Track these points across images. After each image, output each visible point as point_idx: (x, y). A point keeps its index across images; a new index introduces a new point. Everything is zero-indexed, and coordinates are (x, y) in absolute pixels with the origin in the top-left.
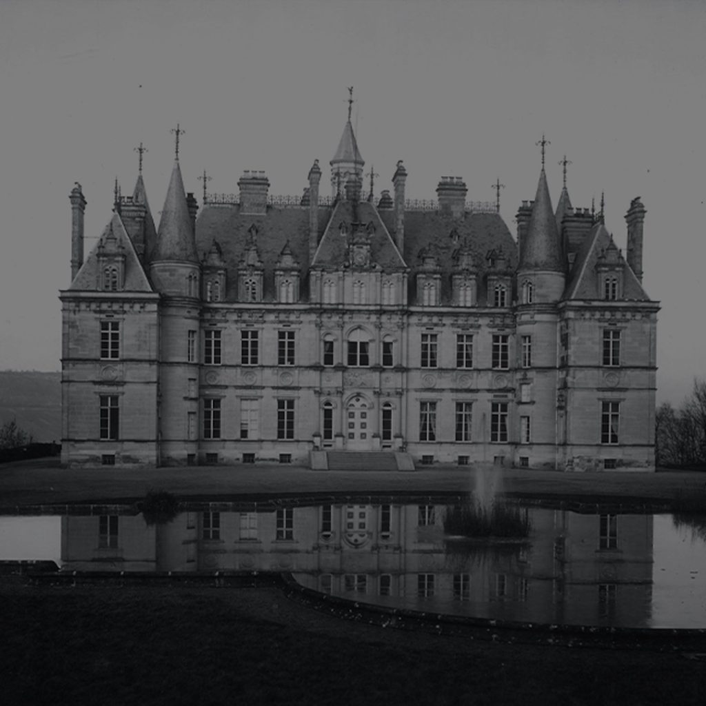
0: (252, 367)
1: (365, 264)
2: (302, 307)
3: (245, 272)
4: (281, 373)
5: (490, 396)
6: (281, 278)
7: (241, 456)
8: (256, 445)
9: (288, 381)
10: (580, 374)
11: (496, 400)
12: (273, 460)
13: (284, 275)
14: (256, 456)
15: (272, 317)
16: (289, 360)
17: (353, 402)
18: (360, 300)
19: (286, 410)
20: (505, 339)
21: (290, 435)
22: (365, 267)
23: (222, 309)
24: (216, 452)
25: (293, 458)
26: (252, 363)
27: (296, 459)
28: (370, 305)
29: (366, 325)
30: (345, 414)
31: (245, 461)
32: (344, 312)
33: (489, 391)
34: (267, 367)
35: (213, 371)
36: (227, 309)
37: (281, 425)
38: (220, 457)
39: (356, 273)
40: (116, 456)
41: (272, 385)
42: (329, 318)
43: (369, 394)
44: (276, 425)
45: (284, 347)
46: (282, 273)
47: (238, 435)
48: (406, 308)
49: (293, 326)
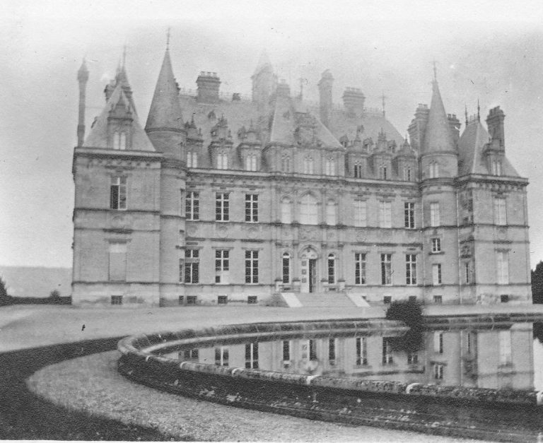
0: (225, 223)
1: (313, 143)
2: (265, 175)
3: (218, 145)
4: (248, 228)
5: (405, 249)
6: (247, 151)
7: (216, 299)
8: (228, 289)
9: (253, 235)
10: (482, 230)
11: (409, 252)
12: (242, 301)
13: (249, 148)
14: (229, 298)
15: (240, 182)
16: (254, 217)
17: (306, 252)
18: (309, 171)
19: (252, 259)
20: (412, 205)
21: (256, 280)
22: (312, 145)
23: (202, 174)
24: (195, 295)
25: (258, 299)
26: (225, 219)
27: (261, 300)
28: (316, 175)
29: (314, 191)
30: (300, 262)
31: (219, 302)
32: (299, 180)
33: (404, 245)
34: (237, 223)
35: (192, 226)
36: (205, 174)
37: (248, 272)
38: (199, 298)
39: (306, 150)
40: (124, 297)
41: (241, 238)
42: (287, 184)
43: (318, 246)
44: (244, 271)
45: (249, 207)
46: (248, 147)
47: (213, 281)
48: (344, 179)
49: (257, 190)
